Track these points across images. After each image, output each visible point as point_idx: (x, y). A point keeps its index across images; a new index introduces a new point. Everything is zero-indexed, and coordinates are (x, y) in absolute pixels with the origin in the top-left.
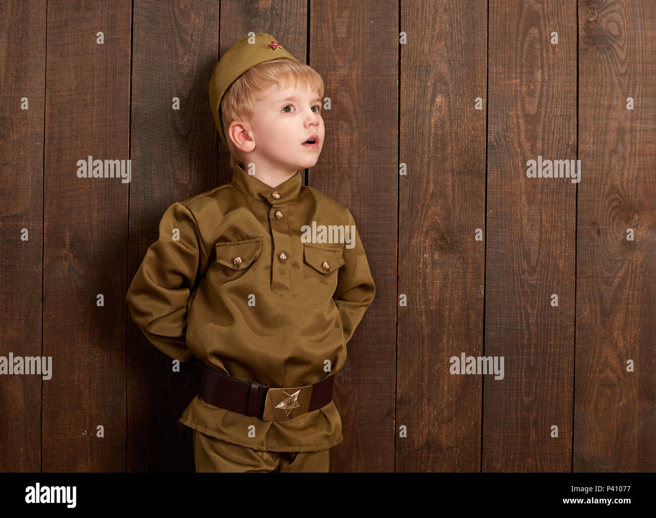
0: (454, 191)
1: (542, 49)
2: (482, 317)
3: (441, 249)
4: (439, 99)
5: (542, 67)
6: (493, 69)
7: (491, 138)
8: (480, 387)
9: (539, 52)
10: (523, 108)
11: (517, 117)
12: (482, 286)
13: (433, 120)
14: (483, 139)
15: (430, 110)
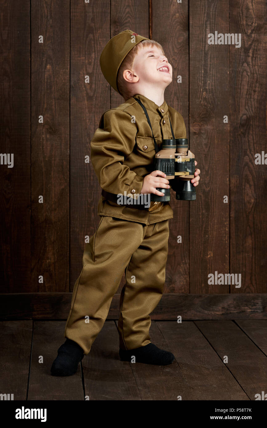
0: (55, 107)
1: (94, 44)
2: (69, 163)
3: (50, 133)
4: (48, 67)
5: (95, 51)
6: (73, 53)
7: (72, 83)
8: (68, 194)
9: (93, 45)
10: (86, 70)
12: (69, 149)
13: (46, 76)
14: (68, 84)
15: (45, 71)
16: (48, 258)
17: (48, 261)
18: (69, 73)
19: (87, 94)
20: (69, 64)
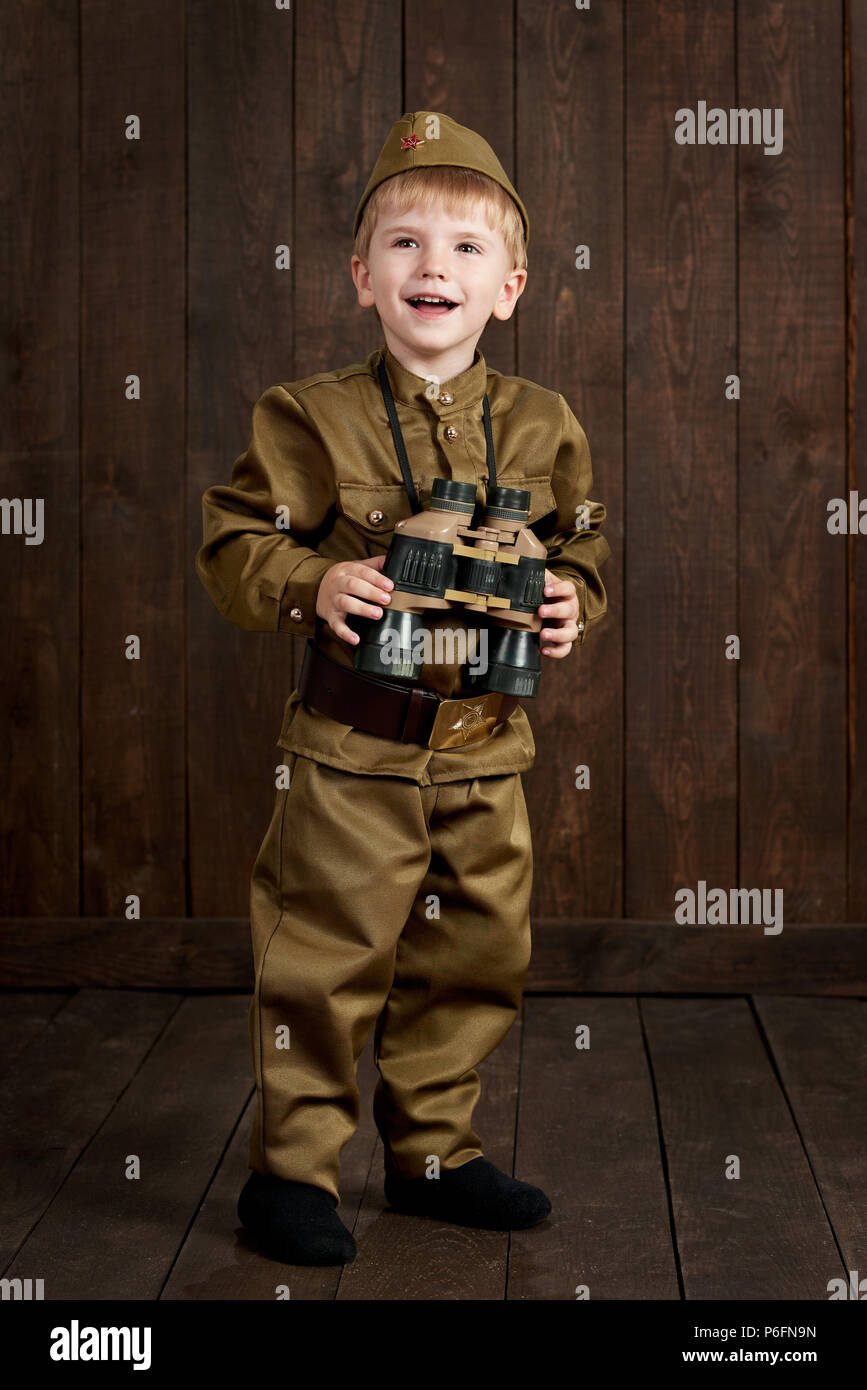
1: (692, 229)
2: (621, 562)
4: (565, 294)
5: (693, 251)
6: (632, 256)
7: (630, 340)
8: (621, 648)
9: (689, 233)
10: (670, 302)
11: (663, 313)
12: (621, 524)
13: (558, 319)
14: (620, 342)
15: (555, 308)
16: (563, 824)
17: (563, 832)
18: (621, 310)
19: (673, 369)
20: (621, 286)
